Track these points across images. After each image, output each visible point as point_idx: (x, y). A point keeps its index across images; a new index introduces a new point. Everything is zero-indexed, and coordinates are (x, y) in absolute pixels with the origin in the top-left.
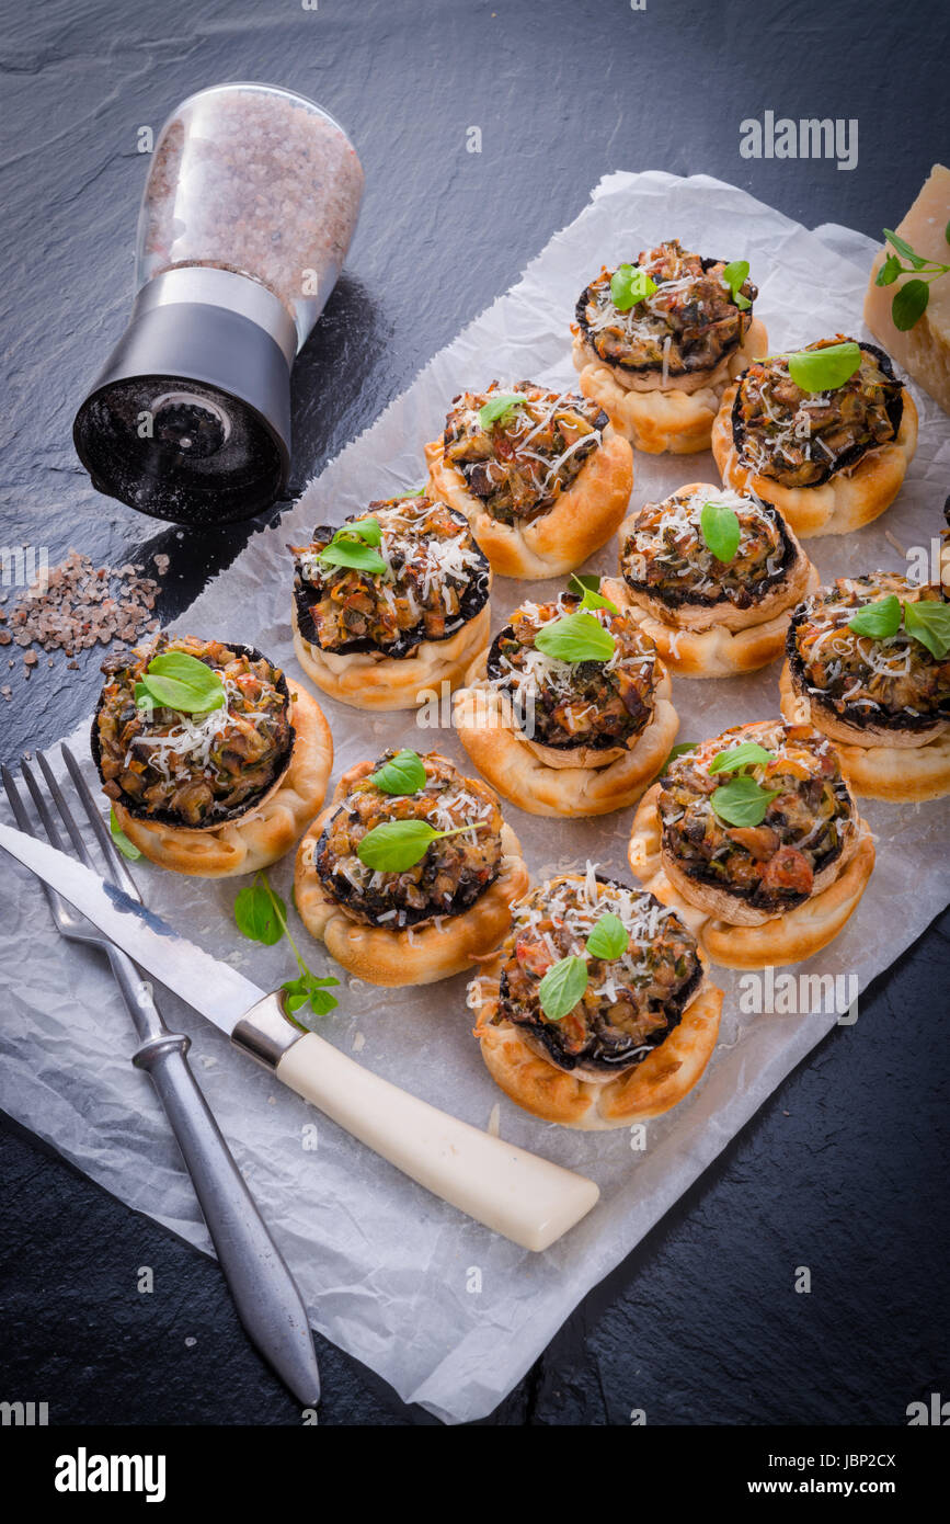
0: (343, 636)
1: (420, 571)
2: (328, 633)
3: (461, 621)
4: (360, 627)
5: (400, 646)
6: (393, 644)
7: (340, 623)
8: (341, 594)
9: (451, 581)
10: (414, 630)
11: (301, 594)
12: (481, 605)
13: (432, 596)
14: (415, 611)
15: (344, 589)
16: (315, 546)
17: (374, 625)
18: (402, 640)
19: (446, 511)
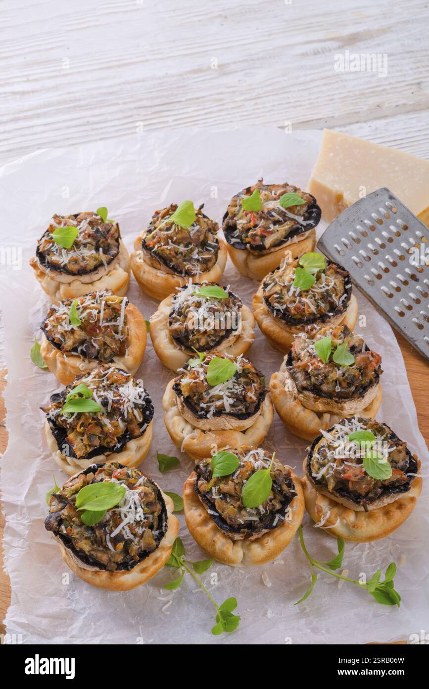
0: (88, 449)
1: (121, 404)
2: (80, 449)
3: (146, 425)
4: (97, 442)
5: (119, 446)
6: (115, 446)
7: (86, 442)
8: (82, 428)
9: (136, 406)
10: (124, 436)
11: (56, 432)
12: (152, 413)
13: (130, 416)
14: (122, 425)
15: (82, 425)
16: (55, 405)
17: (104, 439)
18: (119, 442)
19: (117, 371)
